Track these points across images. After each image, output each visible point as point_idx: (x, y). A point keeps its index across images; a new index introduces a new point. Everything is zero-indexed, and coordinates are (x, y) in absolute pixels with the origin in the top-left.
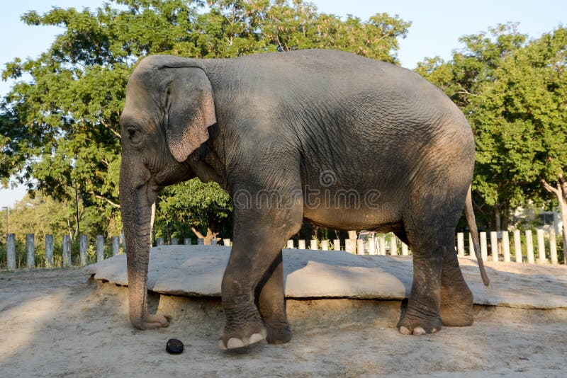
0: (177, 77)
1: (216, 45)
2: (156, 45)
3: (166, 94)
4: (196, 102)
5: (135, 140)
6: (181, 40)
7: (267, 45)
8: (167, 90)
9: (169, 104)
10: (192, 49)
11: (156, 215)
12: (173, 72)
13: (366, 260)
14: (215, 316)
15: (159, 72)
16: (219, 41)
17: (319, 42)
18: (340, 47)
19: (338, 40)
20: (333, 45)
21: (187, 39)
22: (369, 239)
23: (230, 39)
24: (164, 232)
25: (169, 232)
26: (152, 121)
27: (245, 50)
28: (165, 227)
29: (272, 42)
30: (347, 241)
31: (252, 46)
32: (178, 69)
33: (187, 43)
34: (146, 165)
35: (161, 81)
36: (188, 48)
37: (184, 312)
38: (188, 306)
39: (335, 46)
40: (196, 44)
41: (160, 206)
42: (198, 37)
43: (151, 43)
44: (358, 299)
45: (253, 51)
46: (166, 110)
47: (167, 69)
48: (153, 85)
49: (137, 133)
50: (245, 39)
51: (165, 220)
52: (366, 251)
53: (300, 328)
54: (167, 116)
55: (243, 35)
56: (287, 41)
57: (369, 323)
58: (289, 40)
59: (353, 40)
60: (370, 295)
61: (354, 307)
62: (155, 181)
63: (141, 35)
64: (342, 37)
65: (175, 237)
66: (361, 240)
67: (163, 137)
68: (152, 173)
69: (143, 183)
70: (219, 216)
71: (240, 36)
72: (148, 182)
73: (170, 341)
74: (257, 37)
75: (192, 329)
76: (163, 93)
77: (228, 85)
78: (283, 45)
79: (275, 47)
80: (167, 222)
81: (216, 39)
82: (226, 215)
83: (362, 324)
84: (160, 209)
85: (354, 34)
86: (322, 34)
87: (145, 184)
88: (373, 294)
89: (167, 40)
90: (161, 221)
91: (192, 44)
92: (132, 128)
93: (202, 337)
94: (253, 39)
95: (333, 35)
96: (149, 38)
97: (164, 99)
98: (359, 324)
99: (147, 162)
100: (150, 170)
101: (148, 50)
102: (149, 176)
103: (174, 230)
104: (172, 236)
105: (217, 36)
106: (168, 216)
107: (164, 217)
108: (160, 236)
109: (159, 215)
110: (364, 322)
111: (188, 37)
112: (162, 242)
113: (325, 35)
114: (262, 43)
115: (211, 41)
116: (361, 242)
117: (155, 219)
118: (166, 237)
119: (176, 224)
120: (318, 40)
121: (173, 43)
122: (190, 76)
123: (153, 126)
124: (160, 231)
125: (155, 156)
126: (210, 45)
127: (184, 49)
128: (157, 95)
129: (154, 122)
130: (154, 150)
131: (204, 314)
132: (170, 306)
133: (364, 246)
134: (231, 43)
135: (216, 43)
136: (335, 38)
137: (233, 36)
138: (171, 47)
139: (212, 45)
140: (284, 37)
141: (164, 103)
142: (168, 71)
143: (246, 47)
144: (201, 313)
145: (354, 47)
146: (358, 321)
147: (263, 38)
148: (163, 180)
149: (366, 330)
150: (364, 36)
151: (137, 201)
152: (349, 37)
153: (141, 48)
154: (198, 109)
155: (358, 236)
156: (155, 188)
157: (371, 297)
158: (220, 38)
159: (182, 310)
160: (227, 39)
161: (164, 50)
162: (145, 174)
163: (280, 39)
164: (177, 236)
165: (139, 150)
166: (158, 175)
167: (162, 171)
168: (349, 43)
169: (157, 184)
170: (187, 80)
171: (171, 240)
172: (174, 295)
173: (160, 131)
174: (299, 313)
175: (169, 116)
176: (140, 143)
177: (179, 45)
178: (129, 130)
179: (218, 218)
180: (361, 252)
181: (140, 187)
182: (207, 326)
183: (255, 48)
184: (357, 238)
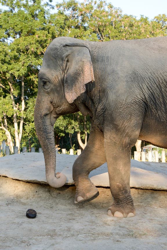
0: (72, 52)
1: (60, 33)
2: (25, 32)
3: (66, 62)
4: (81, 68)
5: (46, 87)
6: (40, 29)
7: (91, 33)
8: (66, 60)
9: (67, 68)
10: (47, 35)
11: (22, 133)
12: (71, 49)
13: (146, 165)
14: (55, 196)
15: (63, 48)
16: (62, 30)
17: (122, 32)
18: (135, 35)
19: (134, 31)
20: (131, 34)
21: (43, 29)
22: (149, 152)
23: (69, 29)
24: (27, 143)
25: (30, 144)
26: (57, 77)
27: (78, 36)
28: (28, 140)
29: (94, 32)
30: (135, 152)
31: (82, 34)
32: (74, 47)
33: (44, 31)
34: (51, 102)
35: (64, 54)
36: (44, 34)
37: (37, 193)
38: (40, 189)
39: (132, 35)
40: (49, 32)
41: (25, 128)
42: (50, 28)
43: (22, 30)
44: (141, 189)
45: (83, 37)
46: (66, 72)
47: (67, 47)
48: (59, 56)
49: (48, 83)
50: (78, 30)
51: (28, 136)
52: (146, 159)
53: (106, 205)
54: (66, 75)
55: (77, 27)
56: (103, 31)
57: (147, 204)
58: (105, 31)
59: (143, 31)
60: (149, 187)
61: (139, 193)
62: (55, 112)
63: (16, 26)
64: (137, 29)
65: (33, 147)
66: (144, 152)
67: (62, 87)
68: (54, 107)
69: (48, 112)
70: (60, 135)
71: (75, 28)
72: (51, 112)
73: (28, 210)
74: (85, 29)
75: (42, 203)
76: (64, 61)
77: (103, 59)
78: (101, 34)
79: (96, 35)
80: (29, 137)
81: (61, 29)
82: (64, 135)
83: (143, 204)
84: (25, 130)
85: (144, 28)
86: (125, 27)
87: (49, 113)
88: (151, 186)
89: (32, 29)
90: (25, 137)
91: (46, 32)
92: (45, 80)
93: (48, 208)
94: (83, 29)
95: (131, 28)
96: (21, 28)
97: (65, 65)
98: (141, 204)
99: (52, 101)
100: (53, 105)
101: (20, 35)
102: (52, 109)
103: (33, 142)
104: (32, 146)
105: (61, 27)
106: (30, 134)
107: (28, 135)
108: (24, 146)
109: (25, 134)
110: (145, 203)
111: (44, 27)
112: (25, 149)
113: (126, 28)
114: (88, 32)
115: (58, 31)
116: (143, 153)
117: (22, 135)
118: (28, 146)
119: (34, 139)
120: (122, 31)
121: (36, 31)
122: (79, 52)
123: (57, 80)
124: (24, 143)
125: (57, 98)
126: (57, 33)
127: (41, 35)
128: (61, 62)
129: (58, 78)
130: (56, 95)
131: (49, 194)
132: (29, 190)
133: (146, 156)
134: (70, 32)
135: (61, 32)
136: (132, 30)
137: (71, 27)
138: (34, 34)
139: (59, 33)
140: (101, 29)
141: (64, 67)
142: (68, 48)
143: (79, 34)
144: (47, 194)
145: (143, 35)
146: (141, 202)
147: (89, 29)
148: (60, 112)
149: (145, 208)
150: (150, 29)
151: (44, 122)
152: (141, 29)
153: (16, 34)
154: (81, 73)
155: (142, 149)
156: (55, 116)
157: (149, 188)
158: (63, 29)
159: (37, 192)
160: (67, 29)
161: (29, 35)
162: (50, 107)
163: (99, 30)
164: (35, 146)
165: (48, 93)
166: (58, 109)
167: (60, 107)
168: (141, 33)
169: (57, 114)
170: (78, 54)
171: (31, 148)
172: (32, 183)
173: (61, 83)
174: (106, 196)
175: (67, 75)
176: (49, 89)
177: (38, 32)
178: (43, 81)
179: (59, 137)
180: (144, 160)
181: (46, 115)
182: (51, 201)
183: (84, 35)
184: (141, 151)
